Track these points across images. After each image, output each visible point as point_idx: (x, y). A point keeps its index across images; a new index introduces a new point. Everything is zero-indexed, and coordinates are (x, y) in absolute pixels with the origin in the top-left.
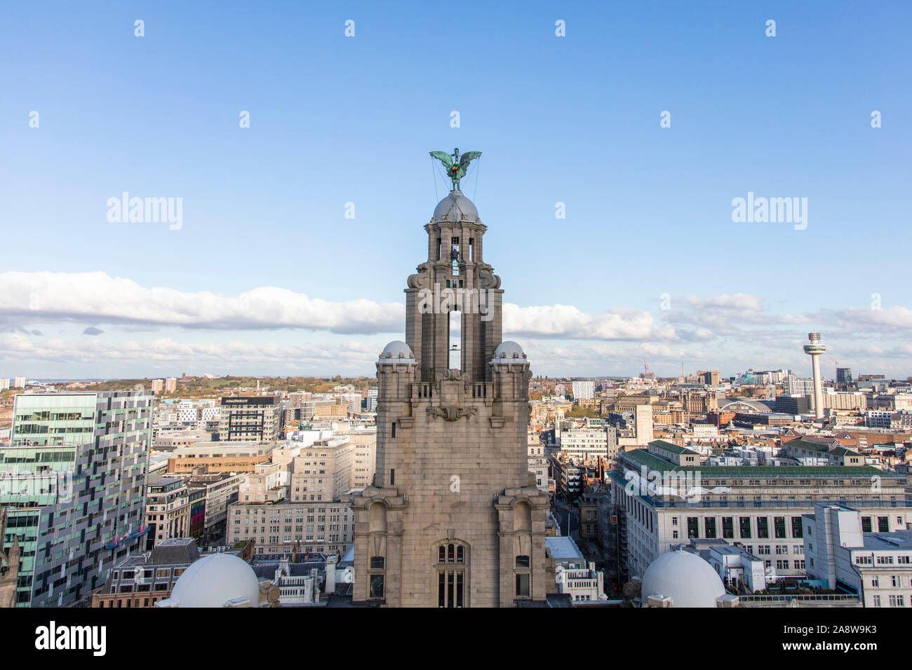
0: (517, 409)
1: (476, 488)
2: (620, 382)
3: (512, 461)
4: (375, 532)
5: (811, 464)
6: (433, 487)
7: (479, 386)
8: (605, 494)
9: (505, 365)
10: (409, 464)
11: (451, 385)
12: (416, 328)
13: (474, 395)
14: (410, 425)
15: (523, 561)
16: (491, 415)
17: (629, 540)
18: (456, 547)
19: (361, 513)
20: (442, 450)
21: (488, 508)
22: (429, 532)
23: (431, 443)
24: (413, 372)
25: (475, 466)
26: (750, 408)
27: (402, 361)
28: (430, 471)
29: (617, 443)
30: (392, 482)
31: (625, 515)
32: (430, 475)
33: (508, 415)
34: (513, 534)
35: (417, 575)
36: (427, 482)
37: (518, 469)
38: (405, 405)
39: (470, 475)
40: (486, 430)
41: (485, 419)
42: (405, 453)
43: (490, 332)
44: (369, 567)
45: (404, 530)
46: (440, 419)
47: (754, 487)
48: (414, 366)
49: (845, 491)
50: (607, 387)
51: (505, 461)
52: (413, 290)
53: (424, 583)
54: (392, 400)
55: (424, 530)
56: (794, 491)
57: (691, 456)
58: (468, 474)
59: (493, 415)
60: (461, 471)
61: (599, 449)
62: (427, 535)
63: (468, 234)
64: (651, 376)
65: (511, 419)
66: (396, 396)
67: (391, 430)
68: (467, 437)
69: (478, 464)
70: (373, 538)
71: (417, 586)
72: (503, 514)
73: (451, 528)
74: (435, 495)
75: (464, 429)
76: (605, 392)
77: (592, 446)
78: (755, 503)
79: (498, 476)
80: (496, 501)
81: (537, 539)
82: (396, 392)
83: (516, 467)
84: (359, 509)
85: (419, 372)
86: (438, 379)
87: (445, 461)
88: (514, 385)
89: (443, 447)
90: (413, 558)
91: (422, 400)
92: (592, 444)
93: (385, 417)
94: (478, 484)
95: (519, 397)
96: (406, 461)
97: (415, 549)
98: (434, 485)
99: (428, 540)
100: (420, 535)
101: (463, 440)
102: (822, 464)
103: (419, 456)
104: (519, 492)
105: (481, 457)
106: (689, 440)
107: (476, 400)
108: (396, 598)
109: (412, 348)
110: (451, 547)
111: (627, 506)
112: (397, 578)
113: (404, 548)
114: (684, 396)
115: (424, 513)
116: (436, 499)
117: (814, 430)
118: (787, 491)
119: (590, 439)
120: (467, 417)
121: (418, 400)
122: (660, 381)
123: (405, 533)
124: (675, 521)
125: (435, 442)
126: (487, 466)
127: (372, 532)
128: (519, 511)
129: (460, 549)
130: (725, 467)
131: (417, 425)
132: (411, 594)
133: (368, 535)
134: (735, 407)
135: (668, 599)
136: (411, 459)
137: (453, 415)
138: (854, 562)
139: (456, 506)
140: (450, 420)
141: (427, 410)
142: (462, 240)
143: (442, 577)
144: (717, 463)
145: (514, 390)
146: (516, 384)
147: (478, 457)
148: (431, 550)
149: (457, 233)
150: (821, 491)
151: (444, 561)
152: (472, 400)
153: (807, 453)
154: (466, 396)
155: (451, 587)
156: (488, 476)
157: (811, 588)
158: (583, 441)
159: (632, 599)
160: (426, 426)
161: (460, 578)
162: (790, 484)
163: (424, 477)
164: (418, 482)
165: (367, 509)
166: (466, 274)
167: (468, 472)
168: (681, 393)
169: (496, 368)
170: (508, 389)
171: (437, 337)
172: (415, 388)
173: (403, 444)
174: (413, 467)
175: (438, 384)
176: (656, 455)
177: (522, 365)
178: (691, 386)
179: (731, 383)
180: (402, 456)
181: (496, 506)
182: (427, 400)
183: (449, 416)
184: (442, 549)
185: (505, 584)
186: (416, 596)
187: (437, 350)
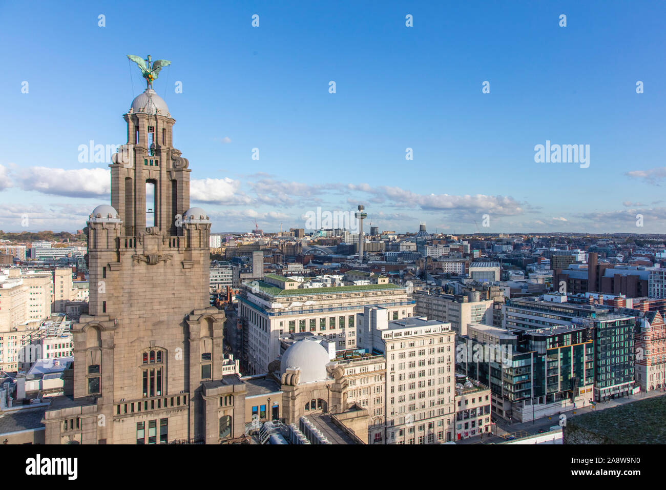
0: (202, 255)
1: (172, 311)
2: (238, 236)
3: (199, 291)
4: (91, 348)
5: (361, 284)
6: (138, 312)
7: (174, 239)
8: (232, 311)
9: (194, 224)
10: (118, 297)
11: (152, 238)
12: (120, 195)
13: (170, 246)
14: (118, 268)
15: (207, 356)
16: (183, 260)
17: (250, 339)
18: (156, 352)
19: (79, 335)
20: (145, 286)
21: (181, 324)
22: (136, 344)
23: (136, 281)
24: (119, 229)
25: (171, 296)
26: (322, 252)
27: (111, 220)
28: (136, 301)
29: (240, 277)
30: (105, 311)
31: (248, 323)
32: (136, 304)
33: (196, 259)
34: (200, 339)
35: (126, 375)
36: (133, 309)
37: (203, 296)
38: (114, 254)
39: (167, 302)
40: (179, 270)
41: (179, 263)
42: (115, 289)
43: (180, 200)
44: (87, 373)
45: (115, 345)
46: (143, 263)
47: (329, 300)
48: (120, 224)
49: (378, 298)
50: (230, 240)
51: (194, 291)
52: (117, 165)
53: (132, 379)
54: (103, 250)
55: (131, 343)
56: (351, 300)
57: (292, 283)
58: (165, 302)
59: (185, 260)
60: (160, 300)
61: (227, 281)
62: (134, 346)
63: (162, 125)
64: (260, 232)
65: (198, 262)
66: (106, 247)
67: (102, 272)
68: (165, 276)
69: (173, 294)
70: (90, 353)
71: (126, 382)
72: (193, 327)
73: (153, 339)
74: (140, 317)
75: (162, 270)
76: (229, 243)
77: (222, 280)
78: (329, 309)
79: (188, 302)
80: (187, 319)
81: (217, 341)
82: (106, 244)
83: (202, 294)
84: (77, 332)
85: (124, 229)
86: (142, 234)
87: (147, 293)
88: (200, 238)
89: (145, 284)
90: (122, 363)
91: (128, 250)
92: (222, 278)
93: (97, 263)
94: (173, 308)
95: (204, 247)
96: (116, 295)
97: (124, 357)
98: (139, 310)
99: (135, 350)
100: (129, 346)
101: (161, 278)
102: (366, 284)
103: (126, 291)
104: (204, 311)
105: (175, 289)
106: (286, 273)
107: (172, 249)
108: (110, 392)
109: (118, 211)
110: (152, 354)
111: (249, 317)
112: (110, 378)
113: (115, 357)
114: (282, 245)
115: (132, 331)
116: (141, 321)
117: (357, 264)
118: (347, 301)
119: (221, 275)
120: (165, 261)
121: (124, 250)
122: (266, 235)
123: (116, 346)
124: (281, 324)
125: (139, 280)
126: (180, 295)
127: (89, 348)
128: (204, 323)
129: (160, 353)
130: (313, 289)
131: (124, 268)
132: (121, 387)
133: (85, 350)
134: (313, 252)
135: (298, 369)
136: (120, 293)
137: (154, 261)
138: (383, 338)
139: (157, 325)
140: (152, 264)
141: (132, 257)
142: (157, 129)
143: (145, 374)
144: (308, 287)
145: (200, 242)
146: (202, 238)
147: (173, 289)
148: (137, 356)
149: (153, 123)
150: (365, 299)
151: (147, 362)
152: (169, 249)
153: (358, 278)
154: (163, 246)
155: (152, 380)
156: (180, 302)
157: (360, 354)
158: (216, 276)
159: (274, 371)
160: (132, 268)
161: (159, 373)
162: (349, 296)
163: (131, 306)
164: (125, 309)
165: (85, 332)
166: (161, 156)
167: (165, 300)
168: (280, 243)
169: (187, 227)
170: (196, 241)
171: (137, 203)
172: (122, 241)
173: (113, 283)
174: (121, 299)
175: (142, 238)
176: (269, 283)
177: (206, 225)
178: (287, 238)
179: (311, 236)
180: (112, 292)
181: (188, 322)
182: (133, 249)
183: (149, 261)
184: (145, 355)
185: (194, 372)
186: (125, 388)
187: (137, 213)
